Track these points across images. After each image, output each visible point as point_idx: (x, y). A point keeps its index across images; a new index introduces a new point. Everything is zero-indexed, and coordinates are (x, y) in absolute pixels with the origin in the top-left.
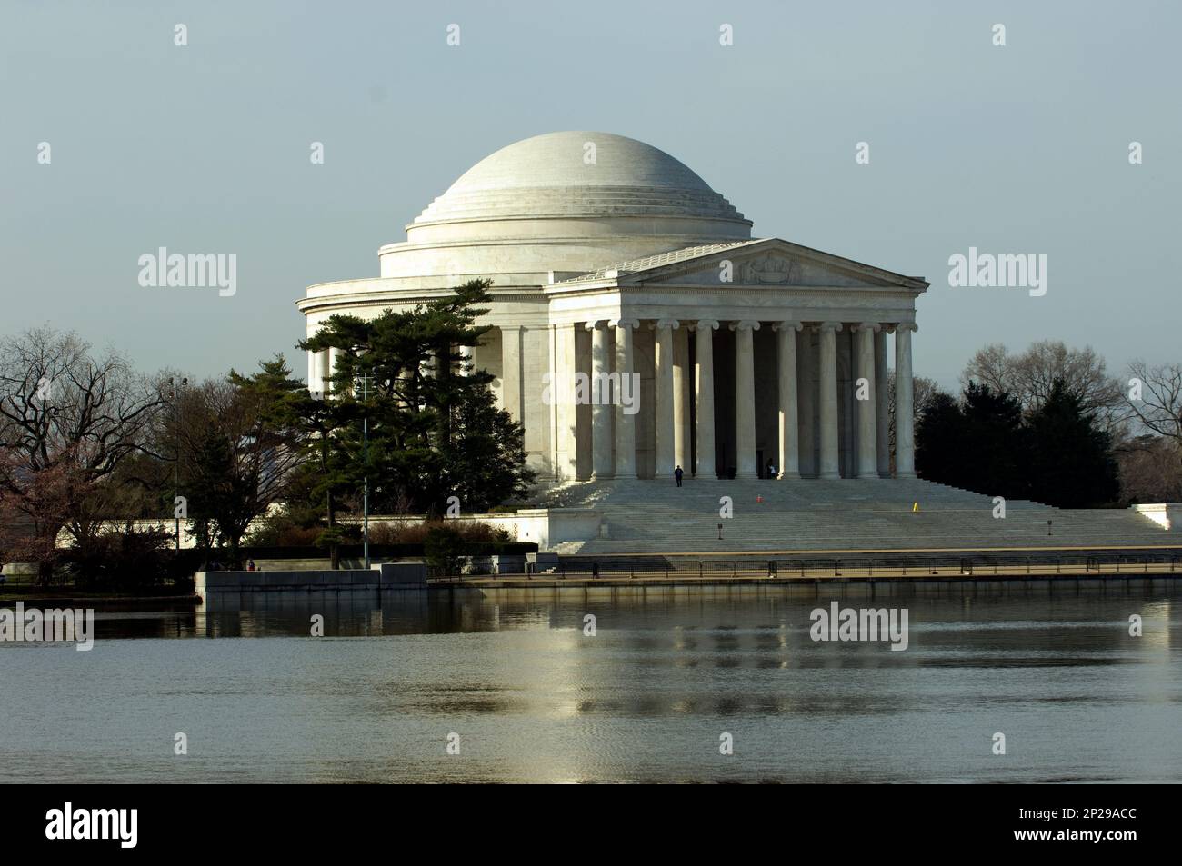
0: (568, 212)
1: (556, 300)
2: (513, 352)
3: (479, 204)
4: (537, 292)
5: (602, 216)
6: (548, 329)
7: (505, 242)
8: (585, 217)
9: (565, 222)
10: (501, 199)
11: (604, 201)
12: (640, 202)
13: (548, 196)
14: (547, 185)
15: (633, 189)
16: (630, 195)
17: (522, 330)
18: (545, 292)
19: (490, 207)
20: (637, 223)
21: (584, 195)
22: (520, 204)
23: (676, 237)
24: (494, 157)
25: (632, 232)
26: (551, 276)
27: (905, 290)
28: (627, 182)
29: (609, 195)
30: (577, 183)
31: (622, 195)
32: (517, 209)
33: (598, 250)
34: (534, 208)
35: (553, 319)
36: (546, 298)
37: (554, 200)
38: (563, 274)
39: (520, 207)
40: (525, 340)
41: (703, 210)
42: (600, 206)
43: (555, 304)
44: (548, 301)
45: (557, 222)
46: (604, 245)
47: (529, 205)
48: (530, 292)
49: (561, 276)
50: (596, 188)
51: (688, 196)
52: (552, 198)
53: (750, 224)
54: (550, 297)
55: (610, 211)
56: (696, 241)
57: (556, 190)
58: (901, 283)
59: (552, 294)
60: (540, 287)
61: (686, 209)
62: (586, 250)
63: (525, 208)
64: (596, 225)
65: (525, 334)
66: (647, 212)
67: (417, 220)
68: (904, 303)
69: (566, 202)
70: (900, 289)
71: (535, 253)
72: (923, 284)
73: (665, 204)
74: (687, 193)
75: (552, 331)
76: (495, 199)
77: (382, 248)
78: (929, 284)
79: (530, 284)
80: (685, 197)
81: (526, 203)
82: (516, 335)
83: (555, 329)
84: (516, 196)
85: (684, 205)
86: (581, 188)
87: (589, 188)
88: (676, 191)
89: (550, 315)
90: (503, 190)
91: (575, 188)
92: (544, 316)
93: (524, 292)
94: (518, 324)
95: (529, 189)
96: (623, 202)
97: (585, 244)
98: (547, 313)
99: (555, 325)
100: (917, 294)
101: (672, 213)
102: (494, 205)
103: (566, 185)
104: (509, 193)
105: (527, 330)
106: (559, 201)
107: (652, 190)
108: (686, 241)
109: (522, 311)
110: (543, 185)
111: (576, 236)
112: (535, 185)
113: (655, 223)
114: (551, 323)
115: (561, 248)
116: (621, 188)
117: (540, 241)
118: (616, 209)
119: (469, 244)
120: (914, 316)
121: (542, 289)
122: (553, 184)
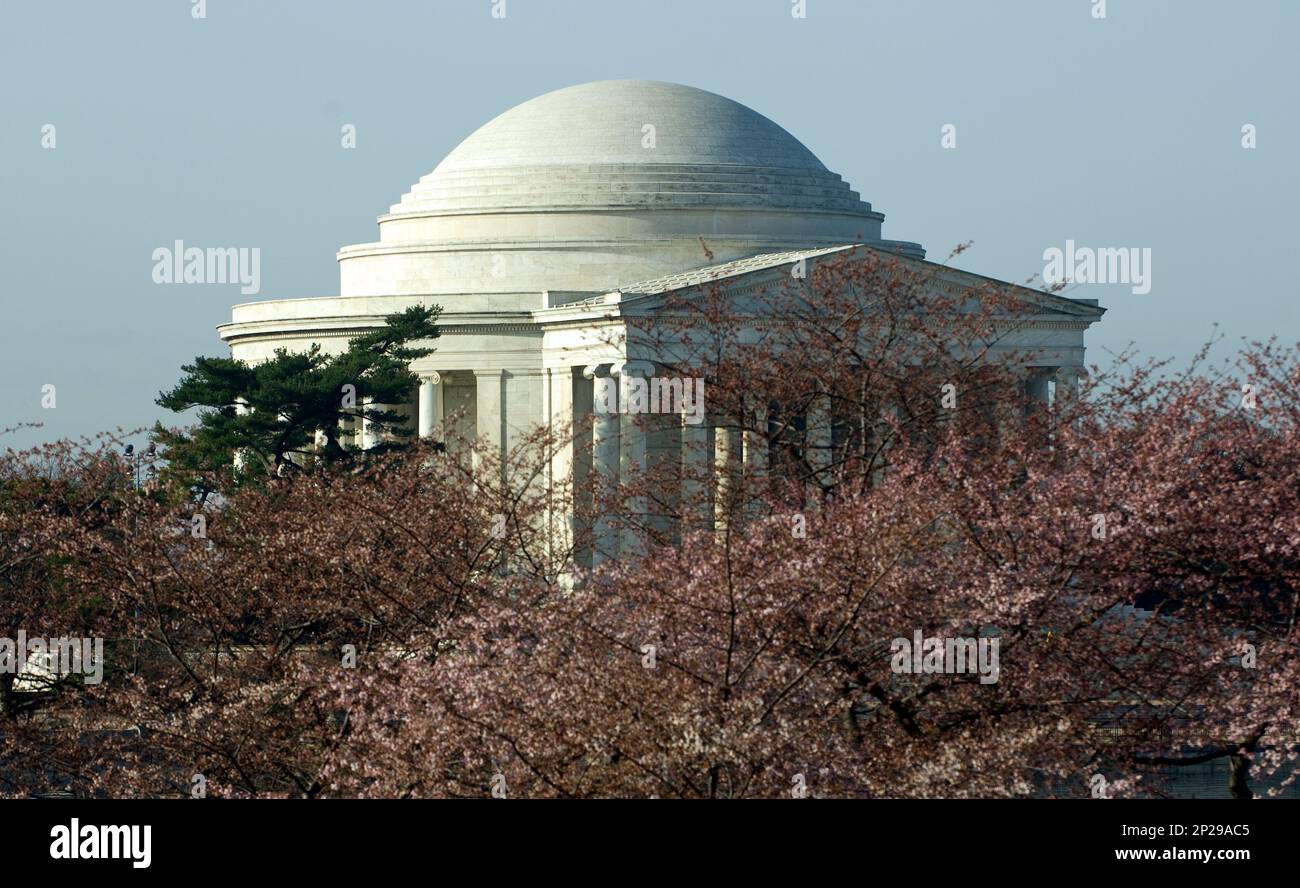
0: (588, 203)
1: (550, 333)
2: (491, 408)
3: (467, 189)
4: (525, 321)
5: (639, 209)
6: (541, 374)
7: (493, 246)
8: (612, 210)
9: (583, 217)
10: (497, 182)
11: (642, 187)
12: (696, 188)
13: (563, 178)
14: (564, 162)
15: (688, 168)
16: (682, 177)
17: (505, 376)
18: (535, 321)
19: (481, 194)
20: (690, 219)
21: (614, 177)
22: (523, 190)
23: (741, 240)
24: (500, 119)
25: (678, 232)
26: (545, 297)
27: (1068, 318)
28: (682, 159)
29: (651, 177)
30: (606, 159)
31: (671, 178)
32: (517, 198)
33: (627, 259)
34: (540, 196)
35: (549, 360)
36: (537, 330)
37: (571, 185)
38: (563, 295)
39: (520, 195)
40: (508, 390)
41: (792, 199)
42: (635, 194)
43: (552, 339)
44: (542, 334)
45: (573, 217)
46: (635, 251)
47: (533, 192)
48: (514, 321)
49: (558, 298)
50: (634, 167)
51: (772, 178)
52: (567, 181)
53: (880, 218)
54: (543, 328)
55: (650, 201)
56: (774, 245)
57: (574, 169)
58: (1061, 308)
59: (545, 324)
60: (528, 315)
61: (766, 197)
62: (608, 258)
63: (528, 196)
64: (628, 220)
65: (509, 382)
66: (705, 202)
67: (394, 209)
68: (1066, 337)
69: (587, 188)
70: (1058, 317)
71: (535, 262)
72: (1095, 310)
73: (734, 189)
74: (772, 173)
75: (546, 377)
76: (489, 183)
77: (343, 249)
78: (1103, 310)
79: (516, 309)
80: (767, 179)
81: (531, 188)
82: (496, 382)
83: (550, 374)
84: (517, 177)
85: (764, 191)
86: (611, 167)
87: (623, 167)
88: (754, 170)
89: (545, 355)
90: (506, 168)
91: (602, 167)
92: (535, 356)
93: (506, 321)
94: (498, 367)
95: (538, 168)
96: (671, 187)
97: (607, 250)
98: (540, 351)
99: (549, 370)
100: (1086, 325)
101: (743, 203)
102: (487, 191)
103: (589, 162)
104: (510, 174)
105: (512, 376)
106: (577, 186)
107: (716, 169)
108: (759, 245)
109: (504, 348)
110: (558, 162)
111: (593, 239)
112: (547, 161)
113: (715, 219)
114: (546, 366)
115: (574, 257)
116: (669, 167)
117: (542, 245)
118: (658, 197)
119: (445, 248)
120: (1083, 356)
121: (532, 317)
122: (573, 160)
